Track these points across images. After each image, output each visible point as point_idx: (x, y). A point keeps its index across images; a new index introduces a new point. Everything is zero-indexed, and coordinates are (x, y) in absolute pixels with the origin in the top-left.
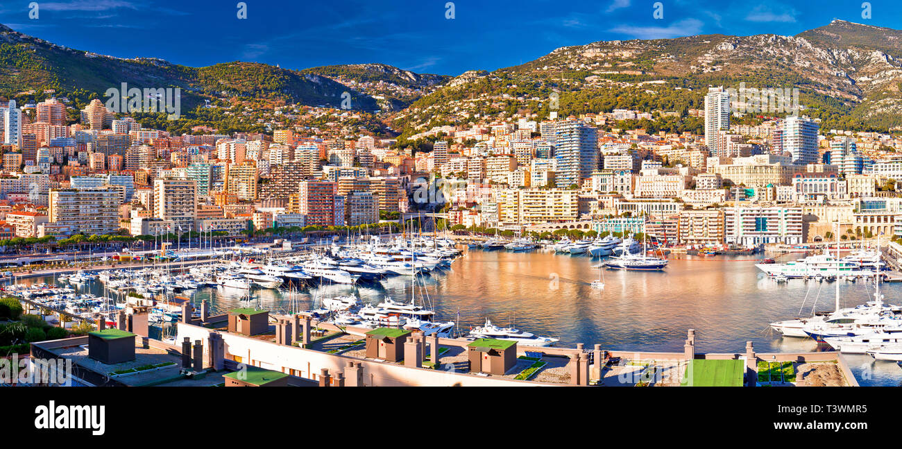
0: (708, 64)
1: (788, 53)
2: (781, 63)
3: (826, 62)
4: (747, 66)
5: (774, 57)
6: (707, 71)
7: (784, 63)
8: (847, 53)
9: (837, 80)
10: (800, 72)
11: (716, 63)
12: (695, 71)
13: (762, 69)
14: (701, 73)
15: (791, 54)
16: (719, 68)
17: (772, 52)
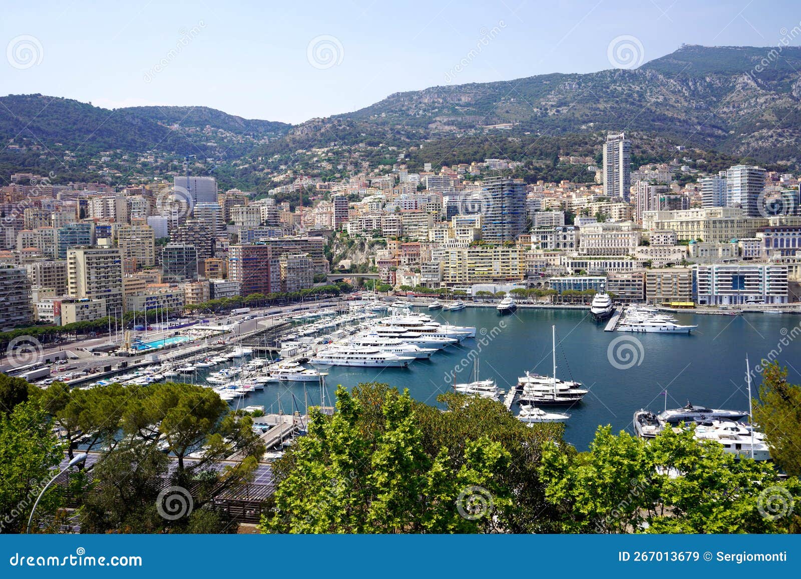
0: (552, 106)
1: (638, 88)
2: (632, 100)
3: (682, 94)
4: (594, 106)
5: (622, 93)
6: (552, 113)
7: (634, 100)
8: (706, 81)
9: (696, 114)
10: (653, 109)
11: (561, 104)
12: (539, 114)
13: (611, 107)
14: (545, 116)
15: (641, 88)
16: (564, 110)
17: (619, 89)
